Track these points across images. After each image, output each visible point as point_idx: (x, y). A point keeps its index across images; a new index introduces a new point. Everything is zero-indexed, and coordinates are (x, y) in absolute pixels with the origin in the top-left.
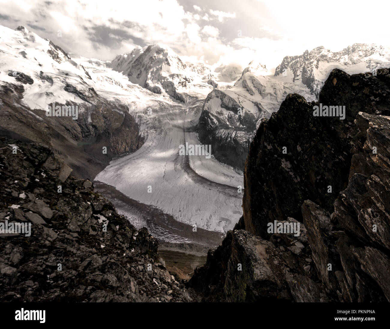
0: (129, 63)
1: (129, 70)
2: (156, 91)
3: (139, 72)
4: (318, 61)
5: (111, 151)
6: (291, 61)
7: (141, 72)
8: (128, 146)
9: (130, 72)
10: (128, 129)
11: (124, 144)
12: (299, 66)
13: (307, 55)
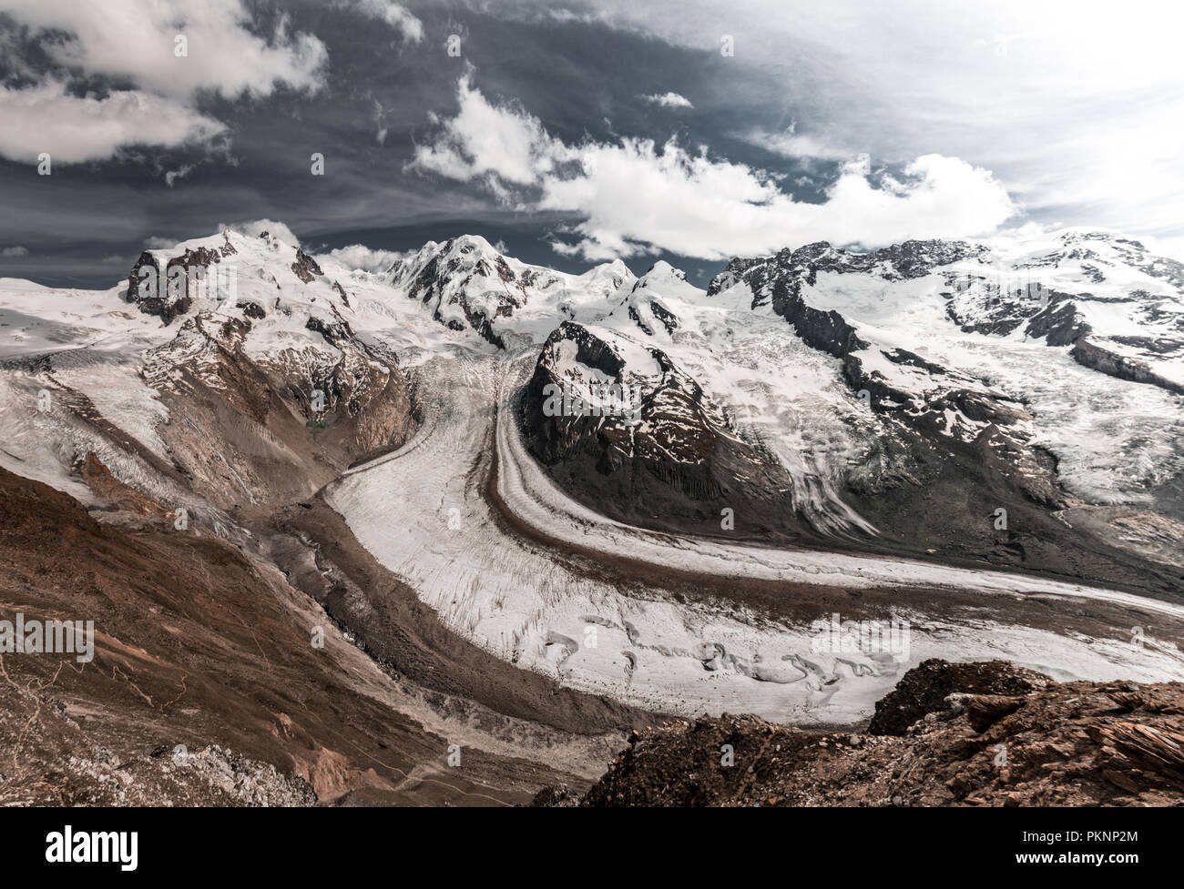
2: (454, 325)
3: (427, 291)
4: (814, 269)
6: (747, 267)
7: (432, 289)
9: (413, 290)
12: (766, 278)
13: (787, 258)
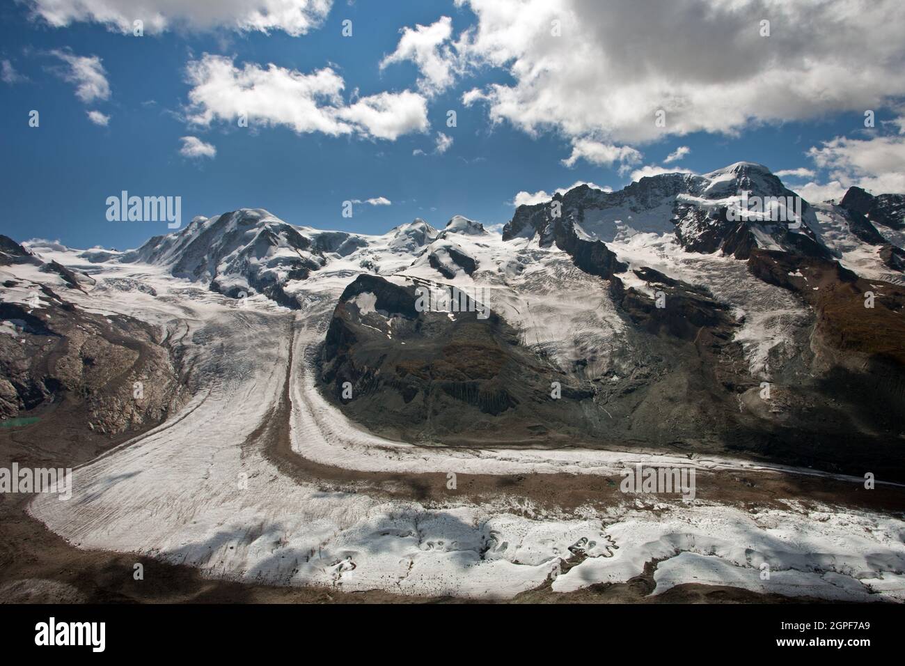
0: (177, 250)
1: (176, 262)
3: (199, 263)
5: (91, 429)
7: (204, 261)
8: (140, 413)
9: (178, 265)
10: (145, 377)
11: (130, 409)
